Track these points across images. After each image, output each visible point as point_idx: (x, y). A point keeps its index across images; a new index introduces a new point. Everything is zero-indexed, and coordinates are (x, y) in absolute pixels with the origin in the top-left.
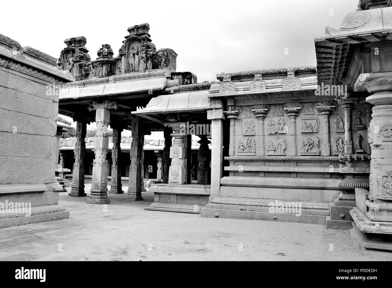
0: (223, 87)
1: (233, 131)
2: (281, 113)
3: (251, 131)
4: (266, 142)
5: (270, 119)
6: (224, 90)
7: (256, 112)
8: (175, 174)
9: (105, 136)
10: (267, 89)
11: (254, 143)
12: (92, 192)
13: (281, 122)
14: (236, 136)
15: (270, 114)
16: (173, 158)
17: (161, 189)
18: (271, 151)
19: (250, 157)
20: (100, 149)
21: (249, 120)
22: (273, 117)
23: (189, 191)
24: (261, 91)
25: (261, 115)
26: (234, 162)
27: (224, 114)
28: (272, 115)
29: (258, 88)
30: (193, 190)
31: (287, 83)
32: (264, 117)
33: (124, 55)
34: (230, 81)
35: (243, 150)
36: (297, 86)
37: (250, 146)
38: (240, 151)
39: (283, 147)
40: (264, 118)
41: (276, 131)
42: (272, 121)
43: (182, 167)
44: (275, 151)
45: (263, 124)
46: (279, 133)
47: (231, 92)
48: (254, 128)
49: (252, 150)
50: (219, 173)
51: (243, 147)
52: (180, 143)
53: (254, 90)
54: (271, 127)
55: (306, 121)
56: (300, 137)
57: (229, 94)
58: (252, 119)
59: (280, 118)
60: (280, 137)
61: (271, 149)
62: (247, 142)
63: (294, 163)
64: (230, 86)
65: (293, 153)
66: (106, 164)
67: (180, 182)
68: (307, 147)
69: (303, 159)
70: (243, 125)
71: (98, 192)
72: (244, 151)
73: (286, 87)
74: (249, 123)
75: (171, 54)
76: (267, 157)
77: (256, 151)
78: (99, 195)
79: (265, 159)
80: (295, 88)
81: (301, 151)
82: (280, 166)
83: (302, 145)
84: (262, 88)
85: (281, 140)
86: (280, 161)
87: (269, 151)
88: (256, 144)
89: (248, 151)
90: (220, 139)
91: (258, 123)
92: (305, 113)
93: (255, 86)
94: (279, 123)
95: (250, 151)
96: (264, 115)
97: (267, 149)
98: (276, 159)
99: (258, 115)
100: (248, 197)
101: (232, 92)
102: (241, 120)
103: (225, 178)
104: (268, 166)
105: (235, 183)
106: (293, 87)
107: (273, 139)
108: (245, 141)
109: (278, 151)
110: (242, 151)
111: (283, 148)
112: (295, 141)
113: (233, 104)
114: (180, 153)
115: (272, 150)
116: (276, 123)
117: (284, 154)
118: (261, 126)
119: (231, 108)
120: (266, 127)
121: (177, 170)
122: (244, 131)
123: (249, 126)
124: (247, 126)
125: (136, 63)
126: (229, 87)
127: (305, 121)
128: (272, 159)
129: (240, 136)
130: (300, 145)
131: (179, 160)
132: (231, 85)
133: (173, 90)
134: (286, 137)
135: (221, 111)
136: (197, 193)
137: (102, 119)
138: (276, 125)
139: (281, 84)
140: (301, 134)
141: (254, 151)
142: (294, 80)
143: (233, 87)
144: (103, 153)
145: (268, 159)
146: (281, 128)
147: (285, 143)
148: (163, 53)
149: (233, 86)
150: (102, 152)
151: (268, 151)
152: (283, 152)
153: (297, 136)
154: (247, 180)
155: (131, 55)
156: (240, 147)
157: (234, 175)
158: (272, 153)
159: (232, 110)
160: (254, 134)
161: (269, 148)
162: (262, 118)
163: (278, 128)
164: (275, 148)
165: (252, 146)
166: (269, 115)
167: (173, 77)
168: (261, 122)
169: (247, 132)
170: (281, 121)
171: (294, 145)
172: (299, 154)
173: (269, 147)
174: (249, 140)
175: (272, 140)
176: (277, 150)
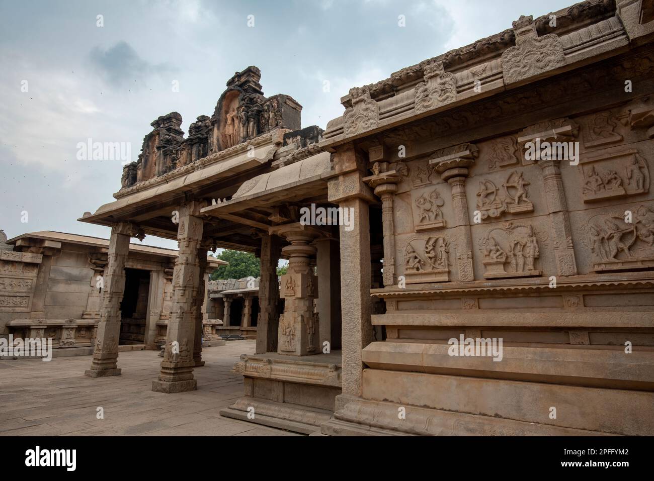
0: (352, 116)
1: (390, 224)
2: (510, 158)
3: (433, 217)
4: (477, 243)
5: (482, 179)
6: (353, 122)
7: (440, 164)
8: (287, 334)
9: (191, 264)
10: (458, 92)
11: (443, 249)
12: (163, 368)
13: (514, 182)
14: (399, 234)
15: (481, 167)
16: (286, 298)
17: (253, 368)
18: (495, 267)
19: (436, 286)
20: (180, 286)
21: (426, 192)
22: (489, 174)
23: (303, 376)
24: (444, 100)
25: (456, 172)
26: (398, 302)
27: (366, 183)
28: (486, 169)
29: (436, 95)
30: (312, 374)
31: (518, 59)
32: (466, 176)
33: (216, 123)
34: (366, 98)
35: (418, 269)
36: (553, 57)
37: (435, 257)
38: (409, 272)
39: (531, 251)
40: (465, 178)
41: (502, 209)
42: (488, 184)
43: (302, 316)
44: (506, 264)
45: (464, 195)
46: (512, 211)
47: (369, 123)
48: (442, 209)
49: (440, 267)
50: (358, 331)
51: (417, 260)
52: (299, 266)
53: (426, 104)
54: (487, 200)
55: (596, 165)
56: (582, 218)
57: (364, 128)
58: (432, 188)
59: (510, 171)
60: (519, 224)
61: (495, 260)
62: (427, 248)
63: (573, 300)
64: (367, 109)
65: (568, 267)
66: (192, 313)
67: (299, 351)
68: (613, 246)
69: (607, 284)
70: (414, 205)
71: (171, 369)
72: (421, 271)
73: (516, 69)
74: (428, 198)
75: (285, 103)
76: (485, 284)
77: (453, 270)
78: (171, 373)
79: (479, 289)
80: (546, 65)
81: (594, 258)
82: (529, 308)
83: (595, 238)
84: (445, 93)
85: (522, 233)
86: (527, 293)
87: (489, 268)
88: (451, 250)
89: (430, 270)
90: (358, 246)
91: (450, 195)
92: (588, 144)
93: (426, 93)
94: (510, 185)
95: (436, 271)
96: (464, 171)
97: (482, 259)
98: (513, 288)
99: (447, 174)
100: (436, 406)
101: (372, 124)
102: (408, 195)
103: (374, 346)
104: (491, 309)
105: (399, 361)
106: (539, 64)
107: (498, 232)
108: (420, 245)
109: (517, 265)
110: (415, 271)
111: (532, 253)
112: (569, 230)
113: (381, 157)
114: (298, 286)
115: (497, 263)
116: (499, 186)
117: (536, 273)
118: (458, 201)
119: (379, 165)
120: (473, 200)
121: (292, 323)
122: (417, 220)
123: (428, 206)
124: (422, 207)
125: (236, 133)
126: (365, 113)
127: (590, 166)
128: (498, 288)
129: (409, 235)
130: (587, 239)
131: (297, 301)
132: (369, 106)
133: (283, 163)
134: (538, 222)
135: (356, 177)
136: (320, 382)
137: (186, 235)
138: (503, 193)
139: (499, 70)
140: (583, 206)
141: (446, 269)
142: (538, 44)
143: (373, 111)
144: (184, 293)
145: (485, 289)
146: (517, 199)
147: (534, 239)
148: (271, 103)
149: (373, 109)
150: (181, 291)
151: (486, 265)
152: (531, 267)
153: (572, 214)
154: (431, 352)
155: (229, 121)
156: (408, 262)
157: (399, 337)
158: (499, 271)
159: (380, 172)
160: (441, 225)
161: (487, 258)
162: (457, 178)
163: (508, 200)
164: (507, 258)
165: (439, 256)
166: (477, 170)
167: (287, 140)
168: (457, 190)
169: (425, 222)
170: (516, 178)
171: (565, 241)
172: (587, 269)
173: (486, 253)
174: (431, 243)
175: (495, 234)
176: (514, 261)
